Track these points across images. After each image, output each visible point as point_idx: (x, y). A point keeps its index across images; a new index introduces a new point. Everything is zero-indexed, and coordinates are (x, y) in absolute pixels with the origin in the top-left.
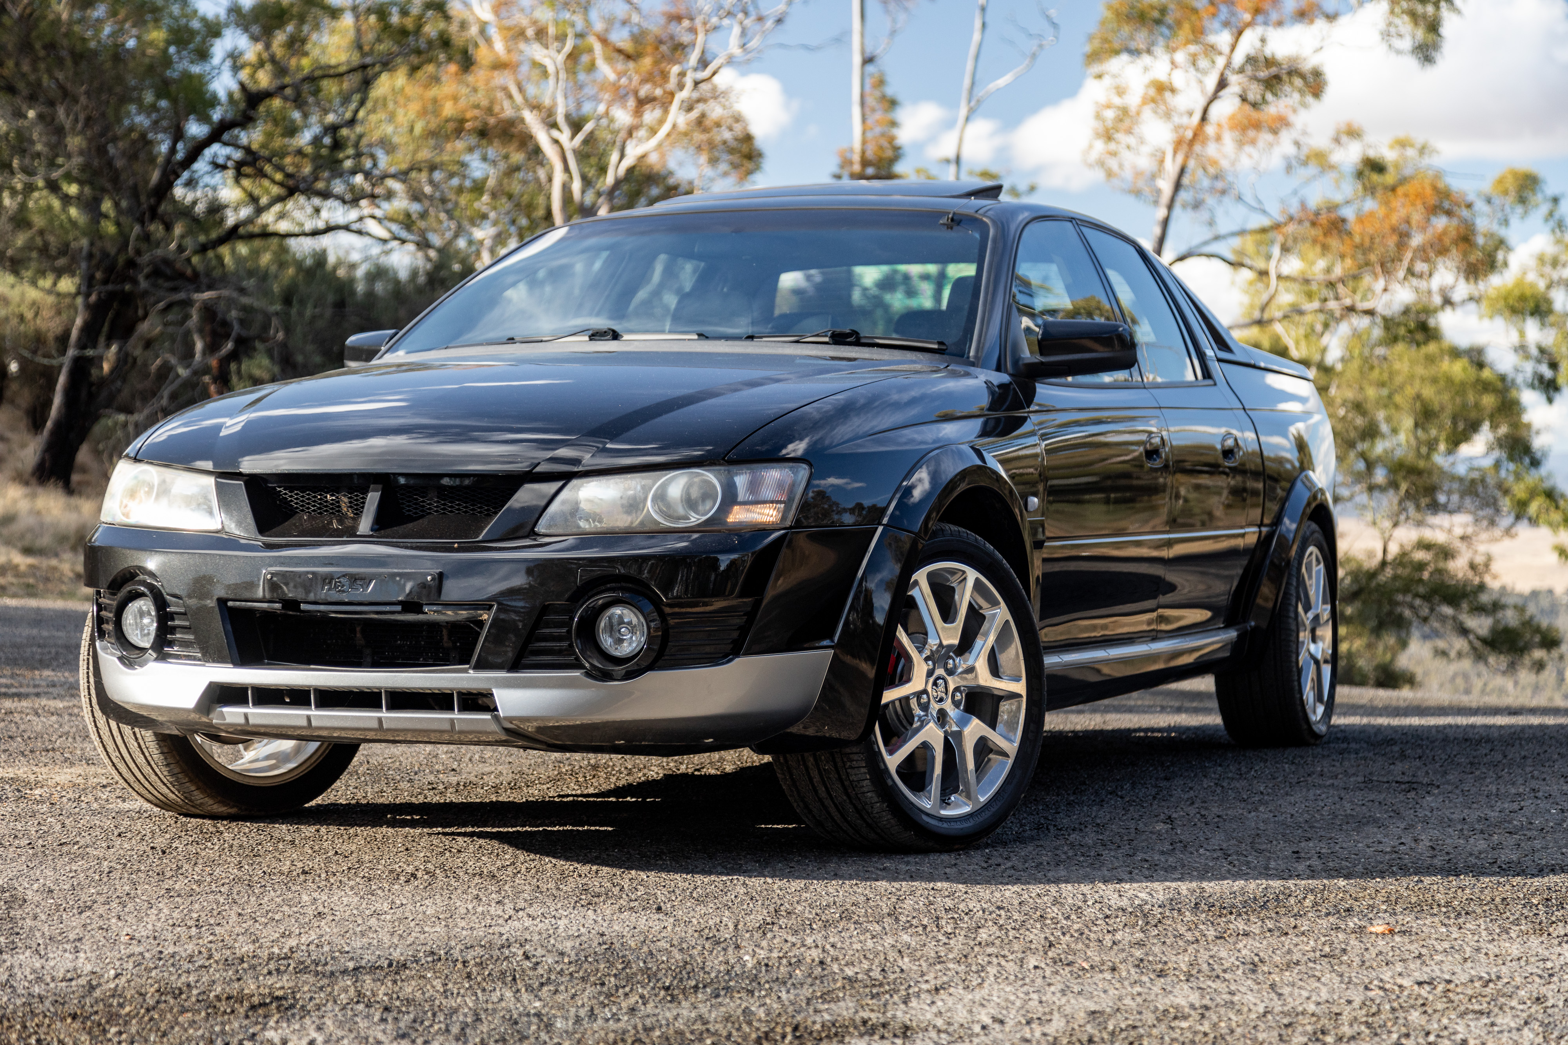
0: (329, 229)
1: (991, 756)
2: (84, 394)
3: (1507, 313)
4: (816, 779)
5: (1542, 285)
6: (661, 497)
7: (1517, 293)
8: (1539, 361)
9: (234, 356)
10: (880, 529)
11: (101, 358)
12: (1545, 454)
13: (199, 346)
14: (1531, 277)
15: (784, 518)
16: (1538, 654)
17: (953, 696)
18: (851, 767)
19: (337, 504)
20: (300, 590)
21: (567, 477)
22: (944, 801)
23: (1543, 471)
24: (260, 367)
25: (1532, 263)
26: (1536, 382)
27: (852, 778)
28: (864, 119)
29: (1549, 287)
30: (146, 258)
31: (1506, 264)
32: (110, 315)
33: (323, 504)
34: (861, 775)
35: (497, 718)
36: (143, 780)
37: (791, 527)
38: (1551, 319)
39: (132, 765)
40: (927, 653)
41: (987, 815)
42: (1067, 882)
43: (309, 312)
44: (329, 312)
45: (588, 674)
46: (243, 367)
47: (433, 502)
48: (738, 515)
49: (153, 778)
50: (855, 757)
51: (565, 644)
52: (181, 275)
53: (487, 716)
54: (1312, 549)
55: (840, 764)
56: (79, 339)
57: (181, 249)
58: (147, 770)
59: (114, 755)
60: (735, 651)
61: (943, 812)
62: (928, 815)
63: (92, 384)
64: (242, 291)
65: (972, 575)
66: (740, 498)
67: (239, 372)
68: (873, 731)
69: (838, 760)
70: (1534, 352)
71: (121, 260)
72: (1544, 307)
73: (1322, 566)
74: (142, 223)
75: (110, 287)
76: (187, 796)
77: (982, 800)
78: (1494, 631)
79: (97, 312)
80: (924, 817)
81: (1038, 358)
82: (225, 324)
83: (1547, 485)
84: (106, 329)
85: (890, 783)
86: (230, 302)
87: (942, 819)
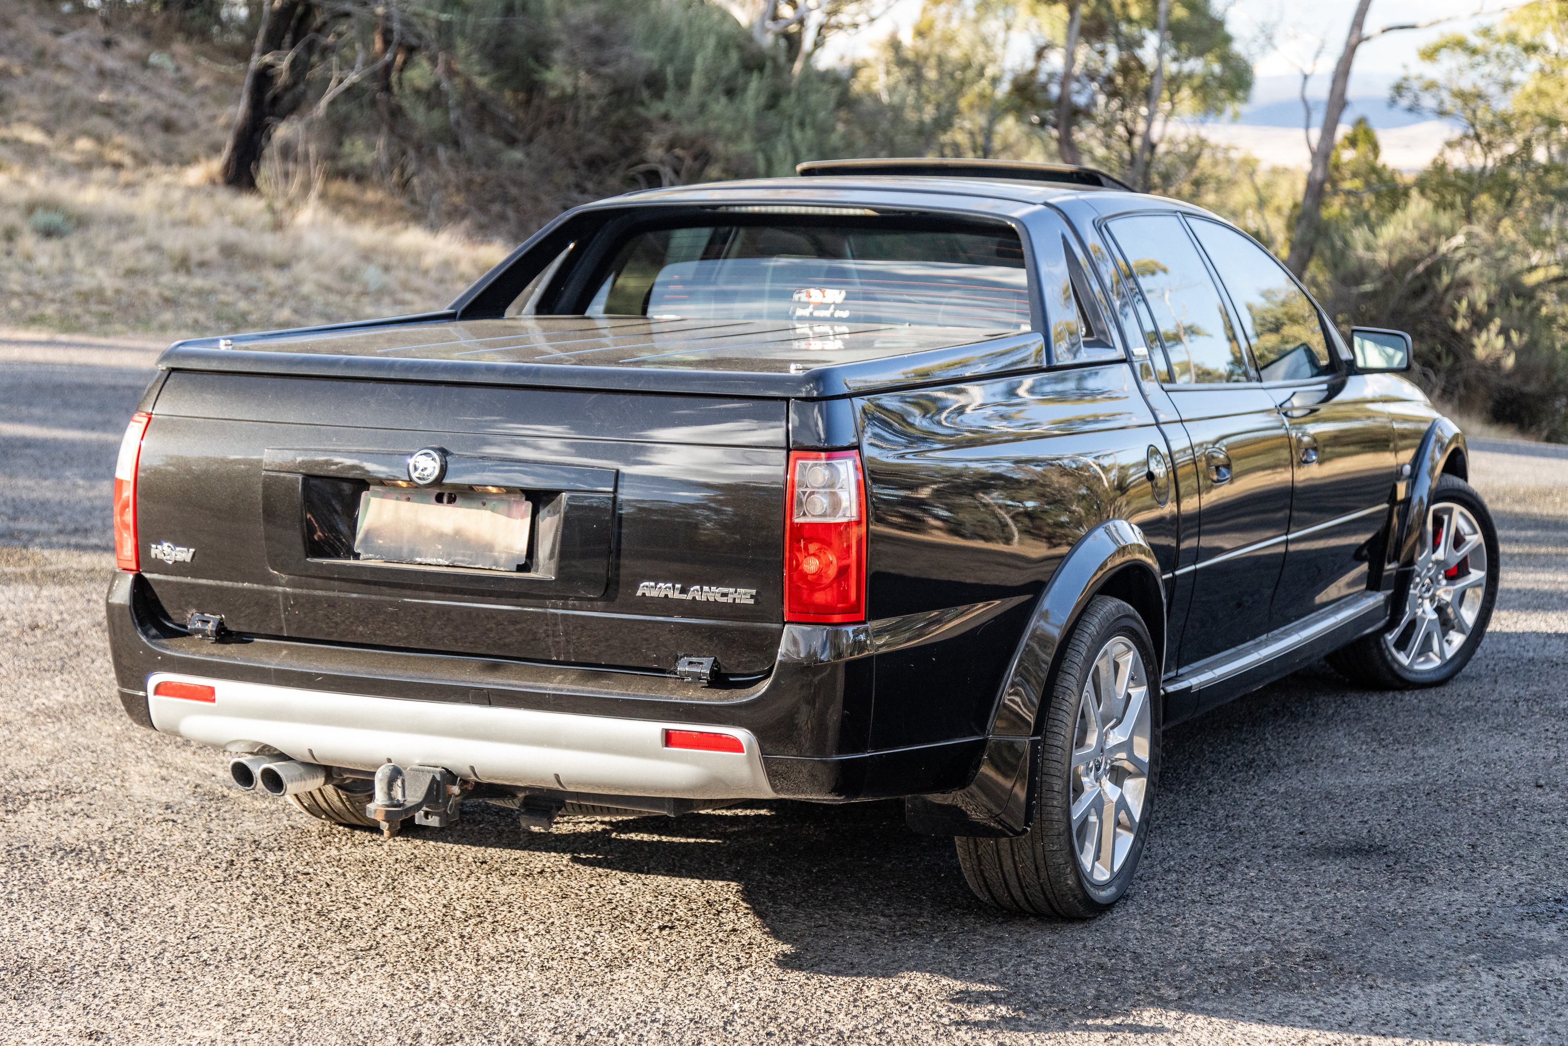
44: (499, 20)
56: (263, 45)
84: (289, 34)
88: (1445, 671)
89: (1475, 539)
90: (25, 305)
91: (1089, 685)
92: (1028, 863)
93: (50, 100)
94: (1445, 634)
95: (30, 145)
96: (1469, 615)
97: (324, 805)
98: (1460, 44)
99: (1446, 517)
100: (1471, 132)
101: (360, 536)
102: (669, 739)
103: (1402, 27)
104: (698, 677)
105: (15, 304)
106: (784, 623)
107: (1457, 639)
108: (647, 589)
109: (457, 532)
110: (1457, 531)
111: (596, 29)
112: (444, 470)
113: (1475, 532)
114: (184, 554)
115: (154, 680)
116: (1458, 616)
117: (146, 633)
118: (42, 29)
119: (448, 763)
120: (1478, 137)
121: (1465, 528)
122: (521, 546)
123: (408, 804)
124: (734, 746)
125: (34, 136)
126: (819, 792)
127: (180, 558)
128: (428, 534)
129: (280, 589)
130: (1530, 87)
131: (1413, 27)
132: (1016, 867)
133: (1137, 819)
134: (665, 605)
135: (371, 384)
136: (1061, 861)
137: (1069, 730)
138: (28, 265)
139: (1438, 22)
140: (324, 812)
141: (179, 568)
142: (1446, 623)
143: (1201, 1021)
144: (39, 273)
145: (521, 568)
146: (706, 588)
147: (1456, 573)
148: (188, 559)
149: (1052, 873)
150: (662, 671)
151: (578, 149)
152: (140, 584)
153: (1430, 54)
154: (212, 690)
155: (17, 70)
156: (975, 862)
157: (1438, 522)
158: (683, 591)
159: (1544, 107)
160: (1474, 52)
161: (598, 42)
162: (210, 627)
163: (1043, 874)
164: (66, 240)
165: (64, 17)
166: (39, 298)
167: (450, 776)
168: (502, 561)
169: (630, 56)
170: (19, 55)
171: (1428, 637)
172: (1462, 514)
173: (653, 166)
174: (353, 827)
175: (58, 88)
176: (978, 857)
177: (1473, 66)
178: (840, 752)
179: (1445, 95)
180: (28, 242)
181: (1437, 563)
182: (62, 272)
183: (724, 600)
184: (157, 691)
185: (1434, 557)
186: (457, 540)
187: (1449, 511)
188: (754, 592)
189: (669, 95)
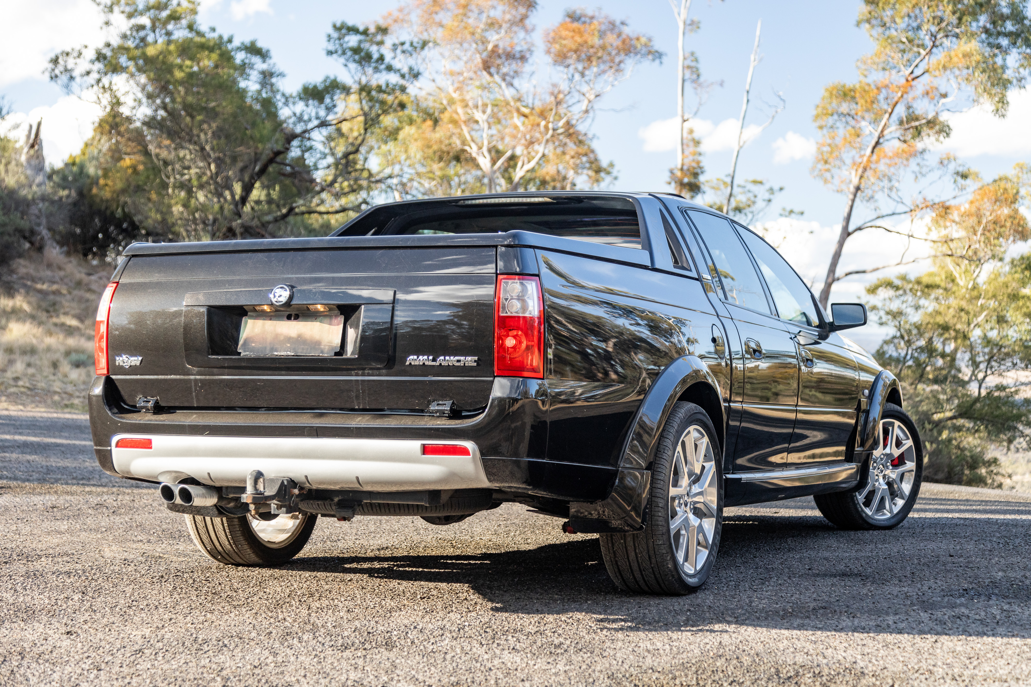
28: (683, 152)
88: (893, 521)
89: (909, 443)
90: (63, 399)
91: (679, 448)
92: (644, 553)
93: (83, 306)
94: (893, 499)
95: (70, 327)
96: (906, 487)
97: (220, 548)
98: (889, 284)
99: (890, 428)
100: (898, 334)
101: (241, 342)
102: (426, 450)
103: (857, 272)
104: (443, 412)
105: (56, 398)
106: (495, 377)
107: (900, 503)
108: (412, 359)
109: (299, 336)
110: (897, 437)
112: (291, 298)
113: (908, 439)
114: (136, 361)
115: (115, 439)
116: (900, 489)
117: (110, 410)
118: (80, 272)
119: (292, 475)
120: (902, 337)
121: (901, 435)
122: (337, 341)
123: (266, 494)
124: (464, 452)
125: (74, 322)
126: (517, 481)
127: (133, 364)
128: (282, 338)
129: (192, 377)
130: (930, 309)
131: (864, 272)
132: (637, 557)
133: (710, 542)
134: (424, 369)
135: (250, 254)
136: (664, 551)
137: (668, 470)
138: (65, 380)
139: (877, 269)
140: (220, 553)
141: (133, 370)
142: (893, 493)
143: (750, 629)
144: (71, 383)
145: (336, 354)
146: (447, 358)
147: (898, 462)
148: (138, 363)
149: (659, 560)
150: (422, 411)
152: (109, 383)
153: (872, 290)
154: (150, 441)
155: (64, 291)
156: (612, 555)
157: (886, 432)
158: (434, 360)
159: (940, 320)
160: (897, 288)
162: (150, 405)
163: (653, 561)
164: (88, 368)
165: (94, 267)
166: (71, 395)
167: (293, 483)
168: (326, 350)
170: (66, 284)
171: (882, 500)
172: (899, 427)
174: (238, 565)
175: (87, 300)
176: (614, 552)
177: (897, 297)
178: (528, 456)
179: (882, 313)
180: (65, 367)
181: (887, 455)
182: (84, 383)
183: (458, 364)
184: (117, 445)
185: (884, 452)
186: (300, 340)
187: (892, 424)
188: (476, 358)
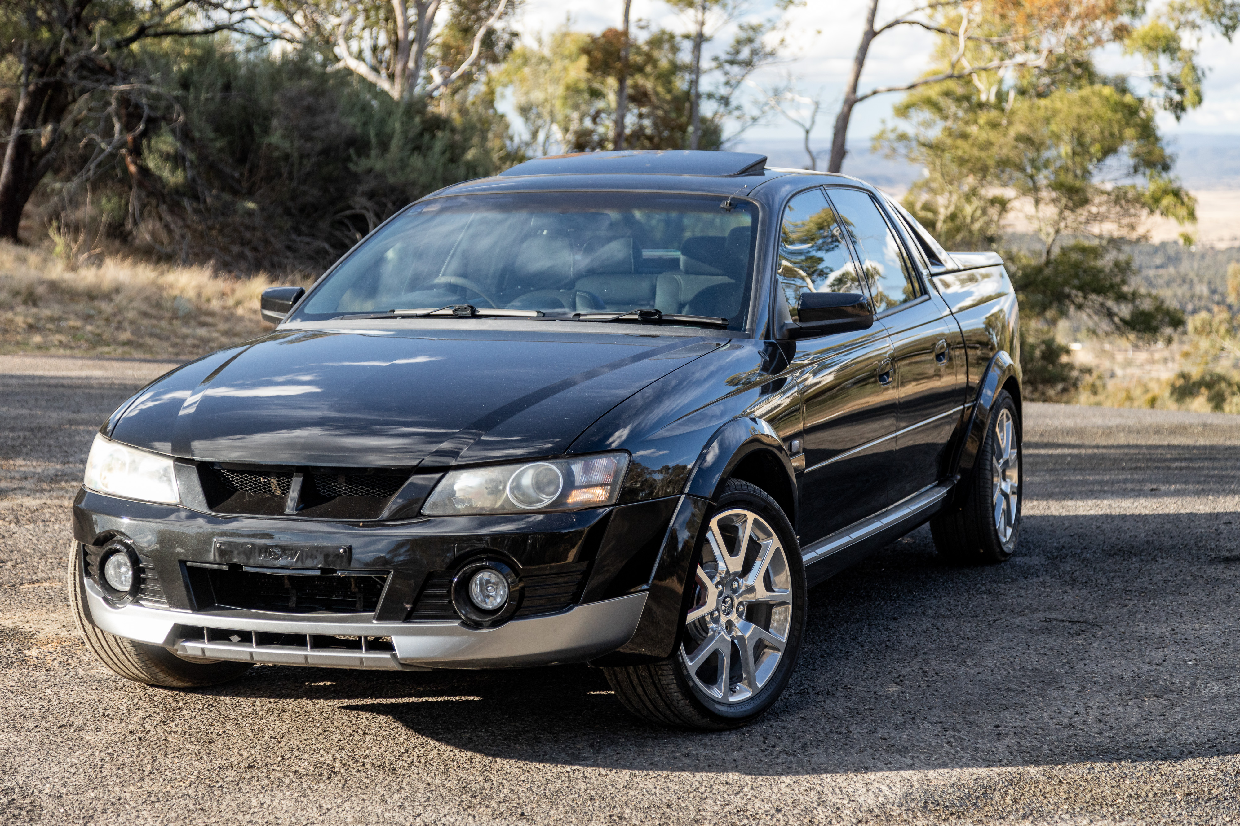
0: (218, 28)
1: (766, 650)
2: (26, 163)
3: (1145, 50)
4: (635, 681)
5: (1172, 26)
6: (517, 487)
7: (1152, 33)
8: (1169, 88)
9: (145, 134)
10: (683, 497)
11: (39, 136)
12: (1172, 158)
13: (117, 126)
14: (1163, 21)
15: (610, 497)
16: (1168, 331)
17: (737, 609)
18: (662, 675)
19: (268, 484)
20: (243, 556)
21: (445, 469)
22: (732, 690)
23: (1172, 174)
24: (165, 142)
25: (1165, 9)
26: (1167, 104)
27: (663, 682)
29: (1177, 28)
30: (73, 58)
31: (1144, 10)
32: (46, 99)
33: (257, 485)
34: (669, 681)
35: (394, 656)
36: (119, 664)
37: (615, 505)
38: (1179, 54)
39: (110, 653)
40: (717, 579)
41: (763, 697)
42: (827, 772)
43: (203, 96)
44: (219, 96)
45: (464, 624)
46: (153, 142)
47: (342, 486)
48: (577, 497)
49: (127, 663)
50: (665, 668)
51: (446, 602)
52: (101, 69)
53: (387, 656)
54: (1004, 411)
55: (653, 672)
56: (22, 120)
57: (102, 49)
58: (122, 657)
59: (97, 645)
60: (575, 601)
61: (732, 699)
62: (719, 703)
63: (33, 155)
64: (150, 82)
65: (751, 516)
66: (577, 484)
67: (149, 146)
68: (679, 649)
69: (652, 669)
70: (1166, 80)
71: (53, 58)
72: (1173, 45)
73: (1011, 421)
74: (70, 29)
75: (45, 79)
76: (153, 676)
77: (759, 686)
78: (1133, 314)
79: (35, 97)
80: (718, 707)
81: (799, 324)
82: (138, 106)
83: (1175, 185)
84: (42, 110)
85: (691, 684)
86: (140, 92)
87: (730, 705)
98: (929, 103)
111: (310, 100)
151: (293, 198)
161: (310, 110)
169: (338, 122)
173: (358, 211)
189: (373, 153)
